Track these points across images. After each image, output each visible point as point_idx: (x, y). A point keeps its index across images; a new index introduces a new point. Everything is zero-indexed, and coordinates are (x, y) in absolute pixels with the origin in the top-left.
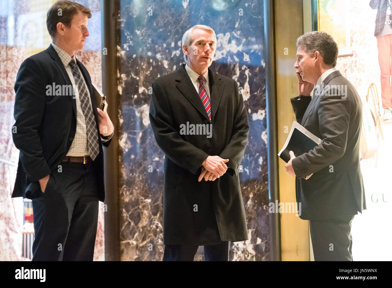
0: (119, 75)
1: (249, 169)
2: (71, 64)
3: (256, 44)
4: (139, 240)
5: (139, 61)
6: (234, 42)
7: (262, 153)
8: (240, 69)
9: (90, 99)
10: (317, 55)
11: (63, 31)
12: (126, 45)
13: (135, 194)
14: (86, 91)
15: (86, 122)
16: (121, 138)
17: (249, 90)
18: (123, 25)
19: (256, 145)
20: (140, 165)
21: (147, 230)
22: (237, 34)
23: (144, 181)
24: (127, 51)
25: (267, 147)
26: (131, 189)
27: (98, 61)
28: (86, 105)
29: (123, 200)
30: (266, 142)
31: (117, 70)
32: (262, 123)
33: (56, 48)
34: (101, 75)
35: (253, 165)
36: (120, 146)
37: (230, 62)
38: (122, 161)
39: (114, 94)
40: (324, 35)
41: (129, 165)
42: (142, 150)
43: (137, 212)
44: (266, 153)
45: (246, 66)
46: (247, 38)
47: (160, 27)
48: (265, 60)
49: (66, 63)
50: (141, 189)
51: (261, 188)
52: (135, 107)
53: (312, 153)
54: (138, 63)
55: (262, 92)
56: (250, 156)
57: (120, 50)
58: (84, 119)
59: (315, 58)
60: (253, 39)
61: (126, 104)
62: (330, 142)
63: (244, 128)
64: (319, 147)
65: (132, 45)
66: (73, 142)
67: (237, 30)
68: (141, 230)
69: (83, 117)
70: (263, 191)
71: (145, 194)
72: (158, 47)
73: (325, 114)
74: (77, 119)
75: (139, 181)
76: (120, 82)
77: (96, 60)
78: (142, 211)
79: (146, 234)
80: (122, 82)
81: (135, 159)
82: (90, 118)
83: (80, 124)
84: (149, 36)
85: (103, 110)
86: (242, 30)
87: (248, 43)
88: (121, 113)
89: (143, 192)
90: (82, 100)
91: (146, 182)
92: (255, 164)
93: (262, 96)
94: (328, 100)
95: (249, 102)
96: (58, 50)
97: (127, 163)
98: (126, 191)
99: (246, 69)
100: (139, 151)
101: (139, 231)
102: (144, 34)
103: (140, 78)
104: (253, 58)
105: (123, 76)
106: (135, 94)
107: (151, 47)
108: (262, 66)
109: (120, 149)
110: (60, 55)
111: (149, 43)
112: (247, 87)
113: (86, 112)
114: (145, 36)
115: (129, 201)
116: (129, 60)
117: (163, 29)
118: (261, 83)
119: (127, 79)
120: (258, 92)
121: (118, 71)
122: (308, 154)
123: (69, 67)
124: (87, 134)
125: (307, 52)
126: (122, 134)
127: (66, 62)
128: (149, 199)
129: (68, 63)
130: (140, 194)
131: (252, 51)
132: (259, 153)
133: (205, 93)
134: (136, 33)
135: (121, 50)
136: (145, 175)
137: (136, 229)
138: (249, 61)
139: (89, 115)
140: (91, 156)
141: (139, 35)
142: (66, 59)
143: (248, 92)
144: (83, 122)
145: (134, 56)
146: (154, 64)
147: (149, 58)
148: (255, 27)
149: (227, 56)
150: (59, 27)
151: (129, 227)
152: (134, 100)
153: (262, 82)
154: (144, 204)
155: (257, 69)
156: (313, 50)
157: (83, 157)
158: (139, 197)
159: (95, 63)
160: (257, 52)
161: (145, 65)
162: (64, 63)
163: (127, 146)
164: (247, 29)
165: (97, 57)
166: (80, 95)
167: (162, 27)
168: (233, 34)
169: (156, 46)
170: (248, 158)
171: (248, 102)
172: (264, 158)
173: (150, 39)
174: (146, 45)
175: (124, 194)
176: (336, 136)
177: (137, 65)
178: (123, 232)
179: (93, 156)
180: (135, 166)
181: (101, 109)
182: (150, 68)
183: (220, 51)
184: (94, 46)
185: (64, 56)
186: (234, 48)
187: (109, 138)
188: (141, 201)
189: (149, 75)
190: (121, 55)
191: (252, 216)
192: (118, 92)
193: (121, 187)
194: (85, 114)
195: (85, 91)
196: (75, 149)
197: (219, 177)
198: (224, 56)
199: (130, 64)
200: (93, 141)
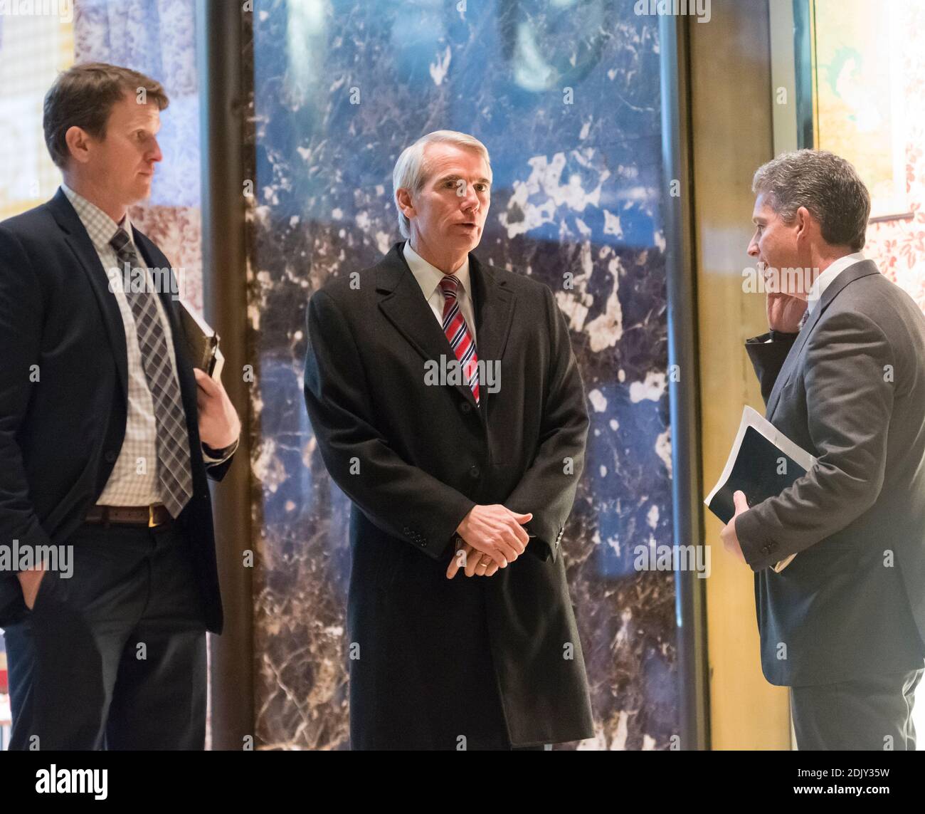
0: (250, 275)
1: (621, 541)
2: (117, 243)
3: (639, 185)
4: (310, 744)
5: (308, 235)
6: (575, 180)
7: (657, 494)
8: (595, 257)
9: (170, 342)
10: (803, 219)
11: (86, 149)
12: (271, 188)
13: (297, 613)
14: (159, 321)
15: (154, 409)
16: (256, 453)
17: (619, 316)
18: (261, 133)
19: (641, 472)
20: (313, 529)
21: (331, 714)
22: (585, 157)
23: (323, 576)
24: (274, 207)
25: (671, 477)
26: (288, 597)
27: (190, 235)
28: (157, 360)
29: (264, 630)
30: (669, 463)
31: (245, 258)
32: (657, 410)
33: (74, 200)
34: (200, 275)
35: (632, 530)
36: (254, 475)
37: (566, 237)
38: (261, 518)
39: (237, 330)
40: (824, 161)
41: (281, 530)
42: (316, 486)
43: (303, 664)
44: (669, 494)
45: (612, 250)
46: (613, 169)
47: (367, 136)
48: (664, 230)
49: (101, 241)
50: (315, 599)
51: (656, 595)
52: (296, 366)
53: (789, 498)
54: (304, 239)
55: (657, 322)
56: (623, 505)
57: (253, 202)
58: (150, 399)
59: (797, 227)
60: (631, 172)
61: (272, 358)
62: (834, 466)
63: (574, 420)
64: (807, 480)
65: (289, 190)
66: (117, 464)
67: (586, 146)
68: (315, 714)
69: (146, 395)
70: (658, 603)
71: (327, 612)
72: (360, 196)
73: (824, 386)
74: (130, 399)
75: (307, 575)
76: (253, 293)
77: (185, 233)
78: (318, 660)
79: (330, 724)
80: (259, 293)
81: (296, 513)
82: (166, 396)
83: (138, 415)
84: (336, 163)
85: (211, 374)
86: (599, 146)
87: (617, 183)
88: (259, 381)
89: (321, 606)
90: (146, 345)
91: (329, 577)
92: (637, 527)
93: (659, 333)
94: (831, 345)
95: (621, 350)
96: (79, 204)
97: (276, 525)
98: (272, 604)
99: (610, 257)
100: (308, 489)
101: (310, 716)
102: (321, 157)
103: (310, 282)
104: (630, 225)
105: (263, 277)
106: (298, 330)
107: (342, 196)
108: (658, 248)
109: (254, 485)
110: (85, 218)
111: (335, 184)
112: (614, 308)
113: (155, 379)
114: (323, 164)
115: (280, 632)
116: (278, 233)
117: (376, 143)
118: (654, 297)
119: (275, 285)
120: (646, 321)
121: (248, 265)
122: (778, 500)
123: (112, 251)
124: (158, 444)
125: (776, 210)
126: (260, 442)
127: (101, 236)
128: (336, 626)
129: (106, 241)
130: (312, 613)
131: (629, 205)
132: (650, 494)
133: (461, 326)
134: (299, 156)
135: (256, 203)
136: (326, 558)
137: (300, 712)
138: (619, 235)
139: (165, 390)
140: (168, 506)
141: (307, 161)
142: (100, 228)
143: (616, 323)
144: (148, 409)
145: (294, 220)
146: (351, 243)
147: (336, 226)
148: (636, 136)
149: (557, 219)
150: (72, 138)
151: (281, 707)
152: (292, 346)
153: (656, 294)
154: (324, 640)
155: (644, 256)
156: (793, 205)
157: (147, 508)
158: (308, 622)
159: (182, 242)
160: (641, 208)
161: (325, 245)
162: (96, 241)
163: (274, 476)
164: (614, 144)
165: (187, 222)
166: (141, 331)
167: (372, 139)
168: (574, 157)
169: (357, 193)
170: (618, 510)
171: (618, 350)
172: (663, 509)
173: (339, 173)
174: (328, 191)
175: (268, 612)
176: (852, 448)
177: (303, 246)
178: (263, 721)
179: (175, 506)
180: (297, 532)
181: (204, 370)
182: (338, 254)
183: (537, 205)
184: (179, 192)
185: (95, 222)
186: (577, 197)
187: (225, 454)
188: (315, 631)
189: (336, 274)
190: (257, 218)
191: (628, 673)
192: (248, 322)
193: (258, 593)
194: (153, 386)
195: (155, 320)
196: (121, 484)
197: (505, 564)
198: (550, 220)
199: (282, 244)
200: (174, 464)
